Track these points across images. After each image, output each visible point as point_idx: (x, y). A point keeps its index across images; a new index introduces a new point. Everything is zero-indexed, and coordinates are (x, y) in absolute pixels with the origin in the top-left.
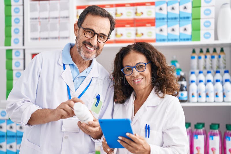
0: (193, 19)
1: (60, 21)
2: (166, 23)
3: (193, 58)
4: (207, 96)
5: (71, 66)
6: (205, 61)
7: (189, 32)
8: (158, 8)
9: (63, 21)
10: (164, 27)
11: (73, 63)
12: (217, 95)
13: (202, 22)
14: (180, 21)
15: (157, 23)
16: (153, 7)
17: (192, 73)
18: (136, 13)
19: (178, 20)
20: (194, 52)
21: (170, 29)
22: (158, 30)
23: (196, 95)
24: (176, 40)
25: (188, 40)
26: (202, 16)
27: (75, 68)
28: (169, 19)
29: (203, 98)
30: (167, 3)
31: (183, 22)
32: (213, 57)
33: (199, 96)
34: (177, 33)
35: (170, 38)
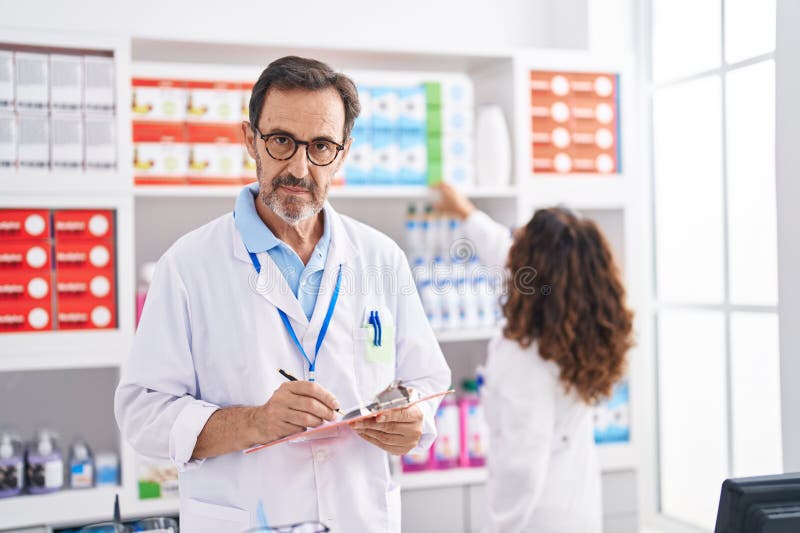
0: (430, 134)
1: (84, 116)
3: (411, 225)
4: (462, 314)
5: (275, 253)
7: (420, 165)
9: (93, 117)
11: (278, 241)
12: (481, 313)
13: (447, 141)
19: (395, 133)
20: (412, 210)
21: (377, 155)
24: (390, 183)
26: (448, 128)
27: (285, 256)
29: (454, 320)
34: (392, 166)
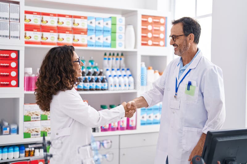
0: (112, 32)
2: (94, 33)
3: (105, 59)
4: (120, 86)
6: (113, 62)
7: (109, 41)
8: (89, 21)
10: (93, 36)
12: (125, 85)
13: (117, 35)
14: (103, 33)
15: (89, 32)
16: (86, 20)
17: (107, 70)
18: (74, 23)
19: (102, 32)
20: (105, 55)
21: (97, 38)
22: (89, 37)
23: (113, 85)
24: (100, 46)
25: (108, 46)
26: (118, 31)
28: (96, 31)
29: (118, 87)
30: (95, 18)
31: (105, 34)
32: (117, 59)
33: (115, 86)
34: (101, 41)
35: (97, 44)
